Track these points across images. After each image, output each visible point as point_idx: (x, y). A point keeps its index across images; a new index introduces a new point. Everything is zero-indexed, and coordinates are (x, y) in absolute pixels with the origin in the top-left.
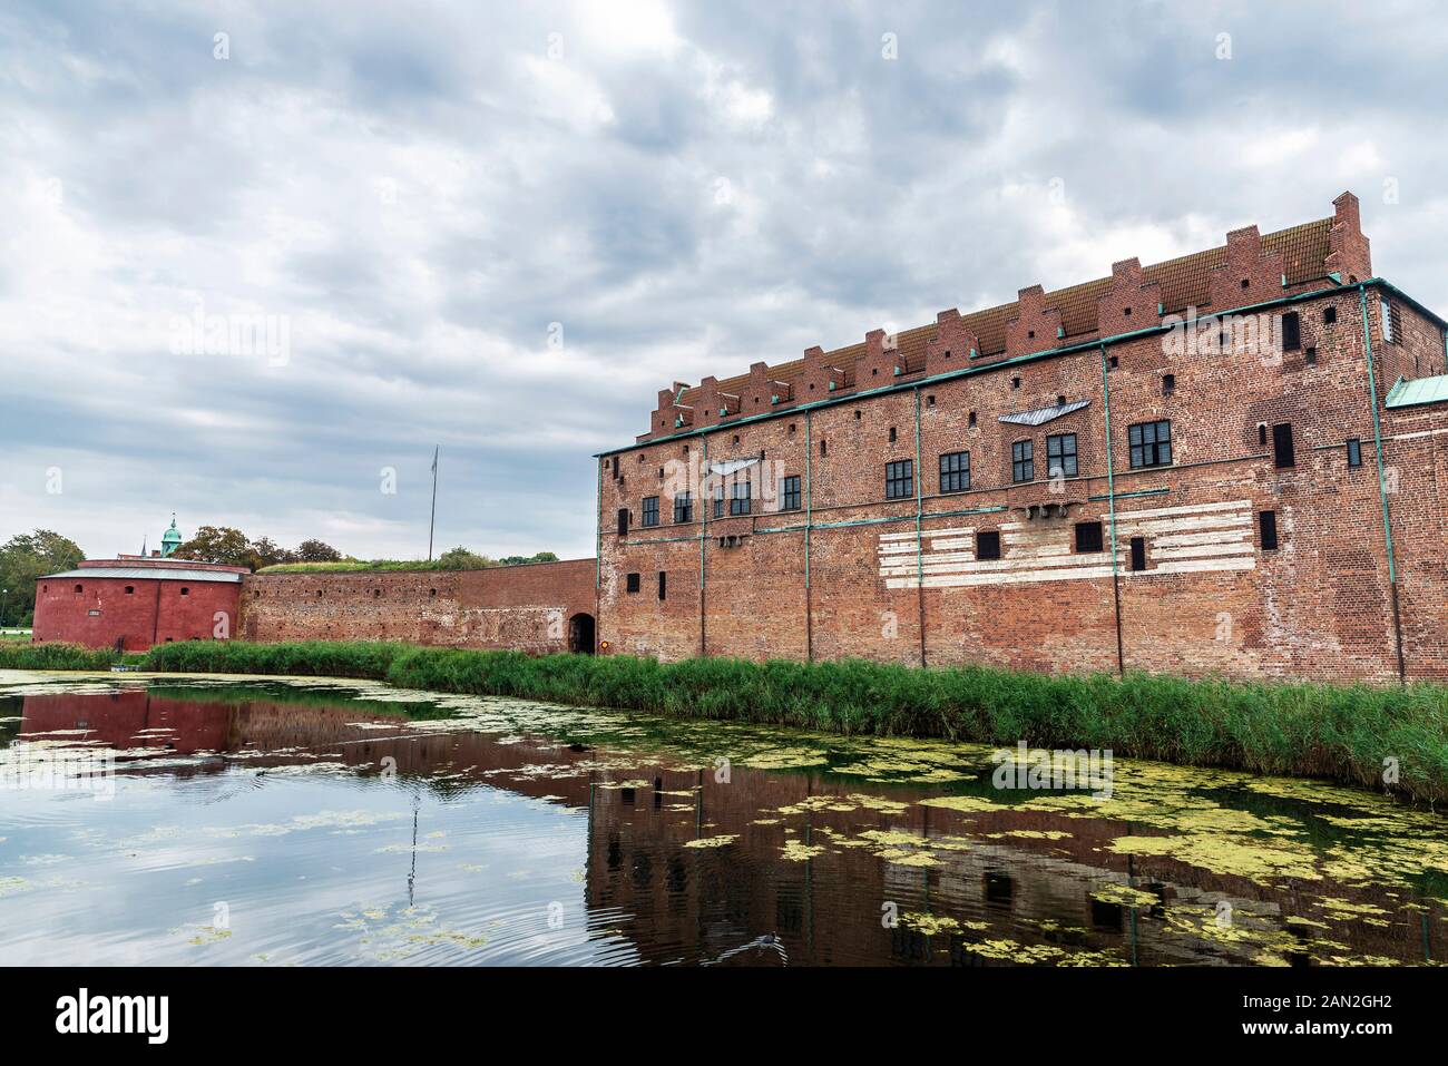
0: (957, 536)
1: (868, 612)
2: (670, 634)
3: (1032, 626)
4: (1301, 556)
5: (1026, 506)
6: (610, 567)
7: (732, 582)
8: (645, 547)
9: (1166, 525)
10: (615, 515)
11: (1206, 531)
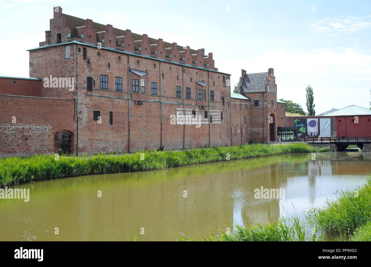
0: (190, 111)
1: (174, 131)
2: (115, 140)
3: (199, 135)
4: (224, 122)
5: (201, 106)
6: (83, 106)
7: (139, 119)
8: (103, 98)
9: (213, 114)
10: (86, 79)
11: (217, 115)
